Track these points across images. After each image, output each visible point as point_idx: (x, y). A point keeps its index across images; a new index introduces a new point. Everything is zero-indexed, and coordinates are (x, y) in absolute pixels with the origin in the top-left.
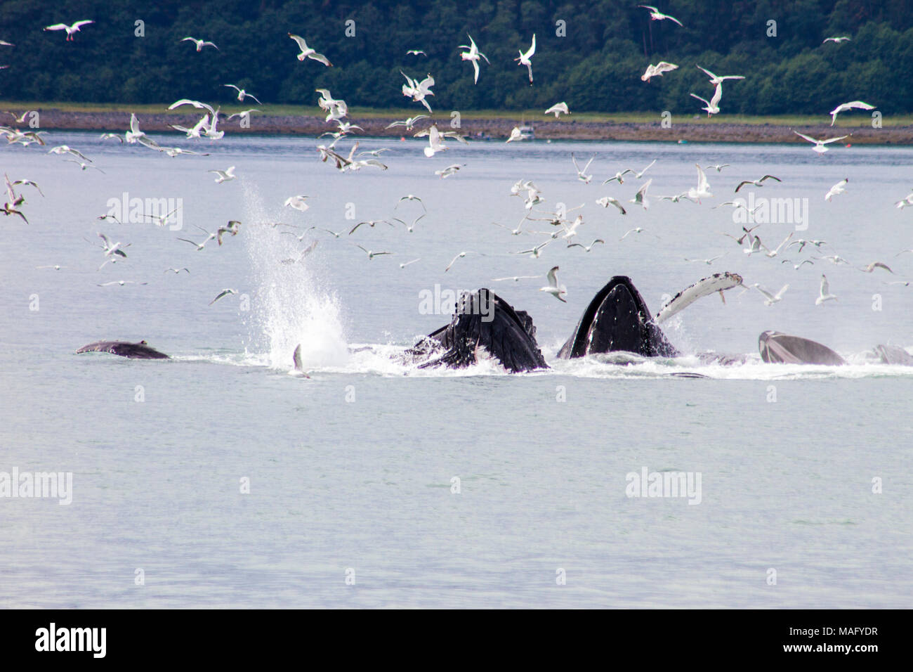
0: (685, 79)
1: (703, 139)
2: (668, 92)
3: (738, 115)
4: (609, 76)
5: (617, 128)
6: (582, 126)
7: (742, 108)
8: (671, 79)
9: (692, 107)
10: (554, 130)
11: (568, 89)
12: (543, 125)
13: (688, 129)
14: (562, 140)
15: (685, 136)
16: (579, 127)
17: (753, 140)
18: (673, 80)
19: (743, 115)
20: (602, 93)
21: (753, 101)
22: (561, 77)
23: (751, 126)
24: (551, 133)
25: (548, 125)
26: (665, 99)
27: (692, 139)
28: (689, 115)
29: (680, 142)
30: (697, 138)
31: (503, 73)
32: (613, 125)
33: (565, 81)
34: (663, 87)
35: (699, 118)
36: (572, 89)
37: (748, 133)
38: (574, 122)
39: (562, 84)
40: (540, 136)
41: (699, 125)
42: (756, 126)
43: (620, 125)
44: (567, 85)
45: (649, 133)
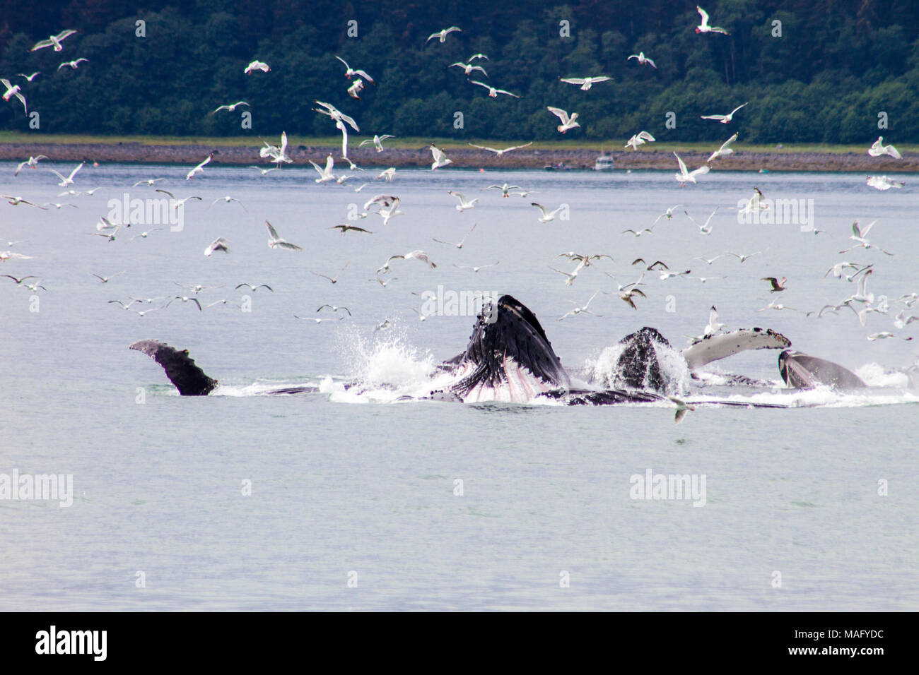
0: (768, 109)
1: (785, 168)
2: (750, 121)
3: (822, 144)
4: (690, 106)
5: (699, 157)
6: (663, 156)
7: (825, 136)
8: (753, 109)
9: (774, 137)
10: (635, 160)
11: (650, 119)
12: (624, 155)
13: (771, 158)
14: (643, 170)
15: (768, 165)
16: (660, 157)
17: (836, 169)
18: (755, 110)
19: (826, 145)
20: (684, 122)
21: (837, 130)
22: (643, 107)
23: (834, 155)
24: (632, 163)
25: (630, 156)
26: (747, 128)
27: (774, 168)
28: (772, 145)
29: (761, 171)
30: (780, 167)
31: (584, 103)
32: (695, 155)
33: (647, 111)
34: (746, 116)
35: (782, 148)
36: (653, 119)
37: (832, 162)
38: (656, 152)
39: (643, 114)
40: (621, 166)
41: (782, 155)
42: (839, 155)
43: (703, 155)
44: (648, 115)
45: (731, 162)
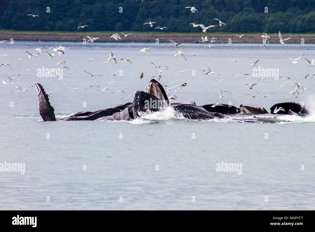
0: (271, 21)
1: (277, 42)
2: (265, 26)
3: (289, 33)
4: (244, 20)
5: (247, 38)
6: (235, 37)
7: (291, 31)
8: (266, 21)
9: (273, 31)
10: (225, 39)
11: (231, 25)
12: (222, 38)
13: (272, 38)
15: (271, 41)
16: (234, 38)
17: (294, 42)
18: (267, 22)
19: (291, 34)
20: (242, 26)
21: (295, 28)
22: (228, 21)
23: (294, 37)
24: (224, 40)
25: (224, 38)
26: (264, 28)
27: (273, 42)
28: (272, 34)
29: (268, 43)
30: (275, 41)
31: (208, 20)
32: (246, 37)
33: (229, 22)
34: (263, 24)
35: (276, 34)
36: (232, 25)
37: (293, 40)
38: (232, 36)
39: (228, 23)
40: (221, 41)
41: (276, 37)
42: (295, 37)
43: (249, 37)
44: (230, 23)
45: (258, 40)
